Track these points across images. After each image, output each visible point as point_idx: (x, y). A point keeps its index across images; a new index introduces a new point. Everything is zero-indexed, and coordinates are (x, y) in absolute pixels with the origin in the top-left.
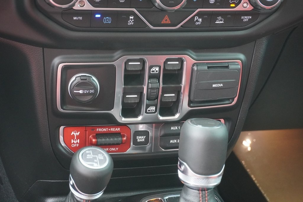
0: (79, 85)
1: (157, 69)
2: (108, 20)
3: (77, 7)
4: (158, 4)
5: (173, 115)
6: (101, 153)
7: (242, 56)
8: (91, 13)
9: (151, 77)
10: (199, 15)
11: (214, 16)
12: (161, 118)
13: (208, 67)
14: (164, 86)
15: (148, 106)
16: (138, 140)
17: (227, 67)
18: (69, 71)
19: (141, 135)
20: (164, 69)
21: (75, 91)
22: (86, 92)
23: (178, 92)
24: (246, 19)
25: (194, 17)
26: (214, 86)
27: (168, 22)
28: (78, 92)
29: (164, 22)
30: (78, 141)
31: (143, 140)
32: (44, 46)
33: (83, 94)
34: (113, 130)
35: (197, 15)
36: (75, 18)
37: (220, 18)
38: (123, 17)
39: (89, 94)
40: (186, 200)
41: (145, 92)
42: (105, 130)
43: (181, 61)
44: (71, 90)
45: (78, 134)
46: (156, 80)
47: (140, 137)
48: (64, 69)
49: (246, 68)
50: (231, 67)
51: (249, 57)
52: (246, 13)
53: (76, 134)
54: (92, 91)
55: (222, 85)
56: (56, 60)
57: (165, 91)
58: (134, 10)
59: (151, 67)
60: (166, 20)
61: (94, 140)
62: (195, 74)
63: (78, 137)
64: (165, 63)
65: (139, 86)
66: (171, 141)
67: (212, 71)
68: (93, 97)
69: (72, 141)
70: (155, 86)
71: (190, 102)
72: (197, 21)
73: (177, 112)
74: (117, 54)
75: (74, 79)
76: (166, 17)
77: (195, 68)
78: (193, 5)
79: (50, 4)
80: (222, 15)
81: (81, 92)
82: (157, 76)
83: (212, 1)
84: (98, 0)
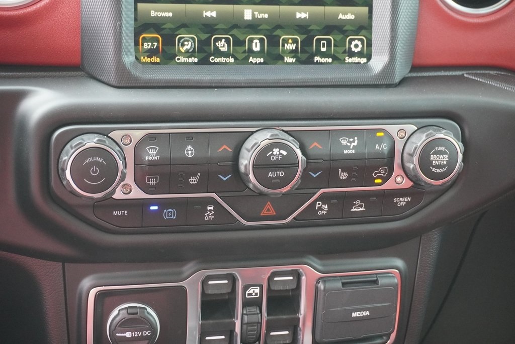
0: (125, 324)
1: (257, 290)
2: (170, 214)
3: (119, 195)
4: (254, 186)
7: (399, 263)
8: (142, 204)
9: (247, 303)
10: (324, 198)
11: (350, 198)
13: (344, 284)
14: (271, 317)
17: (375, 282)
18: (108, 300)
20: (269, 289)
21: (117, 335)
22: (137, 334)
23: (294, 327)
24: (402, 201)
25: (314, 203)
26: (354, 315)
27: (273, 212)
28: (123, 335)
29: (264, 213)
32: (64, 260)
33: (133, 339)
35: (320, 199)
36: (115, 213)
37: (358, 202)
38: (195, 208)
39: (142, 338)
41: (238, 329)
43: (298, 275)
44: (112, 330)
46: (255, 310)
48: (100, 297)
49: (408, 281)
50: (382, 281)
51: (412, 264)
52: (401, 193)
54: (147, 333)
55: (368, 313)
56: (86, 283)
57: (271, 327)
58: (214, 195)
59: (246, 288)
60: (268, 209)
62: (321, 297)
64: (270, 279)
65: (227, 321)
67: (350, 289)
68: (149, 342)
70: (254, 318)
72: (320, 208)
74: (188, 267)
75: (116, 314)
76: (269, 205)
77: (321, 286)
78: (308, 183)
79: (73, 192)
80: (363, 196)
81: (128, 335)
82: (257, 303)
83: (344, 176)
84: (153, 182)
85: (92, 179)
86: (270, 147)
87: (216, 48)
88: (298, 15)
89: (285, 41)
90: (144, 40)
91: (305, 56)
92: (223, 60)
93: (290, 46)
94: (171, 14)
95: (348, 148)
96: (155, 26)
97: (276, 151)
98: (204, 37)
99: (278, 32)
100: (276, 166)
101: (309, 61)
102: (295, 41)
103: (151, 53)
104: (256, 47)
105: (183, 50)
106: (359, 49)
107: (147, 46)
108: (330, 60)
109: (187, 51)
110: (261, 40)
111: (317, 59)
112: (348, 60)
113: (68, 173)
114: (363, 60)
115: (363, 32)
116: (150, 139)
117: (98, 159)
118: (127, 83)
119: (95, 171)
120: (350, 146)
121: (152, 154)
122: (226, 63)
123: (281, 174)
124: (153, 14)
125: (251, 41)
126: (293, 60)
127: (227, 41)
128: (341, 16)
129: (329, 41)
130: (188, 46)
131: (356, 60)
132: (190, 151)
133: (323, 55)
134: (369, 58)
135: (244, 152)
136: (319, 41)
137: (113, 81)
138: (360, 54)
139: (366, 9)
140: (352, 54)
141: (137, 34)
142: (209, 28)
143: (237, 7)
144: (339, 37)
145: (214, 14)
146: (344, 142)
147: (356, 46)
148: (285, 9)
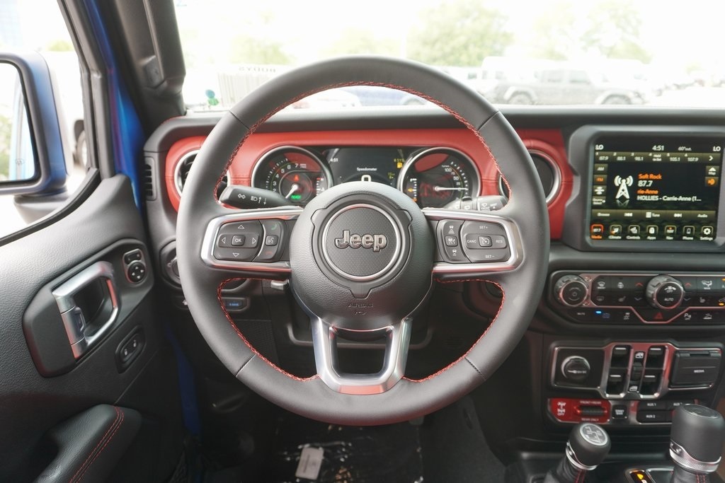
0: (573, 366)
1: (642, 354)
2: (607, 316)
3: (584, 305)
4: (656, 305)
5: (653, 394)
6: (598, 430)
7: (720, 345)
8: (594, 310)
9: (636, 360)
10: (689, 312)
11: (704, 312)
12: (642, 396)
13: (691, 354)
14: (648, 368)
15: (631, 386)
16: (617, 414)
17: (708, 355)
19: (620, 409)
20: (648, 355)
21: (568, 371)
22: (579, 372)
23: (659, 374)
25: (683, 314)
26: (696, 371)
27: (661, 318)
28: (571, 372)
29: (657, 318)
30: (564, 411)
31: (622, 414)
32: (544, 333)
33: (577, 374)
34: (594, 403)
35: (687, 312)
36: (579, 314)
37: (708, 315)
38: (617, 315)
39: (582, 374)
40: (681, 481)
41: (629, 373)
42: (587, 402)
43: (664, 348)
44: (565, 369)
45: (564, 404)
46: (639, 364)
47: (619, 411)
48: (560, 351)
50: (712, 355)
53: (562, 404)
54: (584, 372)
55: (703, 371)
56: (553, 345)
57: (648, 373)
58: (631, 307)
59: (636, 353)
60: (659, 316)
61: (579, 411)
62: (677, 360)
63: (564, 407)
64: (649, 350)
65: (624, 368)
66: (647, 416)
67: (694, 358)
69: (559, 410)
70: (639, 368)
71: (670, 385)
72: (687, 317)
73: (656, 392)
74: (606, 341)
75: (568, 360)
76: (660, 314)
77: (678, 355)
78: (684, 304)
79: (563, 304)
80: (711, 312)
81: (575, 372)
82: (641, 361)
83: (702, 301)
84: (600, 300)
85: (573, 298)
86: (667, 285)
87: (631, 232)
88: (676, 215)
89: (668, 228)
90: (595, 227)
91: (678, 236)
92: (634, 238)
93: (670, 231)
94: (608, 215)
95: (706, 286)
96: (601, 220)
97: (670, 288)
98: (625, 226)
99: (664, 224)
100: (670, 295)
101: (680, 239)
102: (673, 228)
103: (597, 234)
104: (652, 231)
105: (614, 232)
106: (709, 233)
107: (595, 230)
108: (692, 238)
109: (616, 233)
110: (655, 228)
111: (684, 238)
112: (702, 238)
113: (561, 294)
114: (711, 239)
115: (712, 224)
116: (600, 278)
117: (577, 288)
118: (587, 249)
119: (574, 294)
120: (708, 285)
121: (601, 286)
122: (636, 240)
123: (672, 299)
124: (599, 214)
125: (649, 228)
126: (671, 238)
127: (637, 228)
128: (699, 216)
129: (692, 228)
130: (616, 230)
131: (706, 238)
132: (621, 285)
133: (688, 236)
134: (714, 237)
135: (650, 286)
136: (686, 228)
137: (579, 247)
138: (709, 236)
139: (713, 212)
140: (705, 236)
141: (591, 224)
142: (628, 222)
143: (643, 211)
144: (697, 227)
145: (631, 215)
146: (704, 283)
147: (707, 231)
148: (668, 212)
